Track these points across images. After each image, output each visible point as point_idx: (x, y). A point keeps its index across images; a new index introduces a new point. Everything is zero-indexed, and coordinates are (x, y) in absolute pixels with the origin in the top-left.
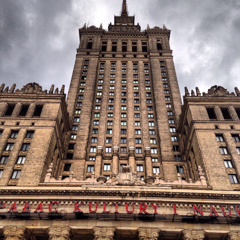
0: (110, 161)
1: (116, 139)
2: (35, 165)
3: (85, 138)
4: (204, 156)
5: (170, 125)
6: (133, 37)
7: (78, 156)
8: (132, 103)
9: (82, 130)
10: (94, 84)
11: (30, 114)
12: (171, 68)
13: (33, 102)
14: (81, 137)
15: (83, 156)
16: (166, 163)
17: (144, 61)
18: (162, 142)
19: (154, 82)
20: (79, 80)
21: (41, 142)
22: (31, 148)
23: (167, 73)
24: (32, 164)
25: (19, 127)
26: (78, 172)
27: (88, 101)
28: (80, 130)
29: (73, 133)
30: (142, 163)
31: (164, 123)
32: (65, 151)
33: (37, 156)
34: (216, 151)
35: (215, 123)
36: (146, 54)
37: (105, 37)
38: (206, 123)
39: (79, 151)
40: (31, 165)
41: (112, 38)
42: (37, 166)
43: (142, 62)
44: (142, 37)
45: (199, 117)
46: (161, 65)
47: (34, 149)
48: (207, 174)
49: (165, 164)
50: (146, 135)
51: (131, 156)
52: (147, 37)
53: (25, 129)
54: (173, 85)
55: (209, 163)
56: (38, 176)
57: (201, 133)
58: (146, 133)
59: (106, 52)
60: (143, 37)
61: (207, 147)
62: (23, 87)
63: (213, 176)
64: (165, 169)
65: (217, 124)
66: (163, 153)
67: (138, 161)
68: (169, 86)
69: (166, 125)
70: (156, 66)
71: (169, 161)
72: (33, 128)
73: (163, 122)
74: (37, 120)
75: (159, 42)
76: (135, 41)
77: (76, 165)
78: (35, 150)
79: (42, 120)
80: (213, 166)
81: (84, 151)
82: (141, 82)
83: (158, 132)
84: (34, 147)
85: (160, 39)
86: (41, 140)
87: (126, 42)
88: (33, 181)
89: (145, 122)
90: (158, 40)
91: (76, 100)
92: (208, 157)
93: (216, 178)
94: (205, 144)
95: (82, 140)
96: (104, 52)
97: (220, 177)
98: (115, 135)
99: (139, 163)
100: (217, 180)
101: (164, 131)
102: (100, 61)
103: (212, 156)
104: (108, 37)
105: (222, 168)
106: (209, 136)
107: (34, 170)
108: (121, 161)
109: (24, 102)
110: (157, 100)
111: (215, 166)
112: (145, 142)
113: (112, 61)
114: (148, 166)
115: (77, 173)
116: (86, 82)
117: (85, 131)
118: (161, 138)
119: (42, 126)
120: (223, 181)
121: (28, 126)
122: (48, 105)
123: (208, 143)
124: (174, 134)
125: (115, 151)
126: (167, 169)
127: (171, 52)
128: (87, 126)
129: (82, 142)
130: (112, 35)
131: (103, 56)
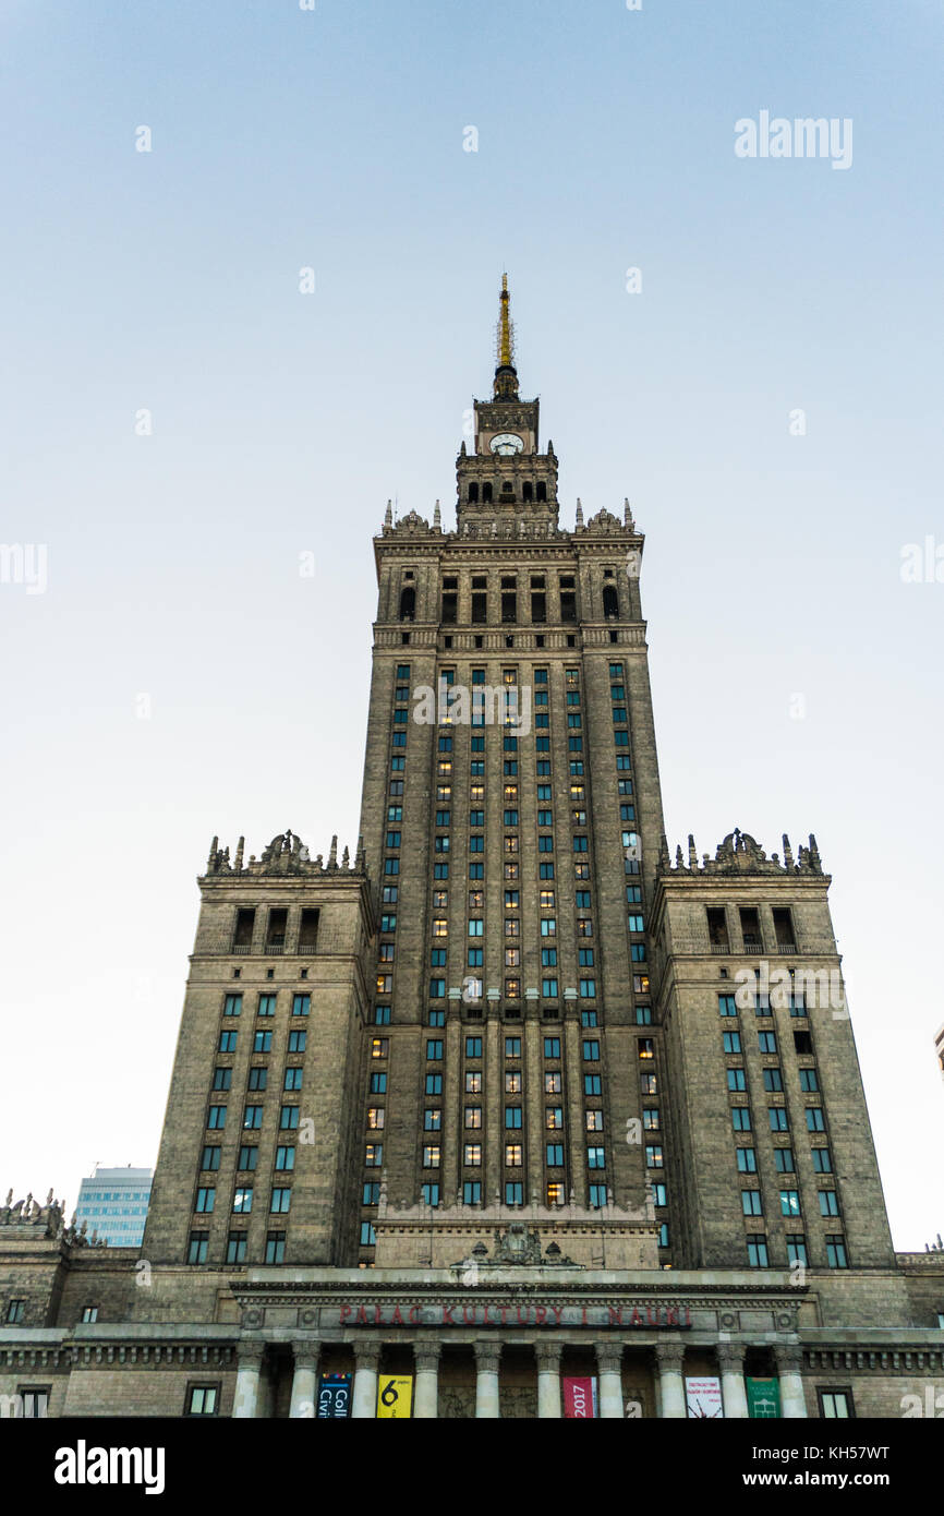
0: (482, 1029)
1: (494, 953)
2: (325, 1094)
3: (416, 958)
4: (689, 1060)
5: (631, 908)
6: (533, 559)
7: (403, 1016)
8: (533, 829)
9: (408, 932)
10: (429, 764)
11: (293, 941)
12: (641, 696)
13: (296, 901)
14: (407, 953)
15: (414, 1017)
16: (616, 1029)
17: (565, 661)
18: (607, 967)
19: (593, 750)
20: (386, 751)
21: (329, 1028)
22: (310, 1049)
23: (630, 714)
24: (318, 1091)
25: (274, 986)
26: (406, 1062)
27: (417, 827)
28: (403, 932)
29: (383, 939)
30: (555, 1034)
31: (613, 901)
32: (370, 1001)
33: (326, 1071)
34: (715, 1047)
35: (722, 960)
36: (571, 633)
37: (452, 560)
38: (702, 960)
39: (405, 1001)
40: (315, 1094)
41: (472, 563)
42: (329, 1097)
43: (560, 663)
44: (560, 556)
45: (688, 941)
46: (614, 680)
47: (316, 1049)
48: (689, 1110)
49: (613, 1033)
50: (569, 940)
51: (532, 1019)
52: (576, 557)
53: (289, 990)
54: (643, 761)
55: (696, 1080)
56: (336, 1125)
57: (688, 991)
58: (569, 935)
59: (456, 630)
60: (565, 559)
61: (697, 1034)
62: (265, 850)
63: (701, 1116)
64: (612, 1050)
65: (726, 964)
66: (609, 1000)
67: (549, 1029)
68: (633, 767)
69: (619, 906)
70: (598, 686)
71: (622, 1025)
72: (305, 986)
73: (612, 897)
74: (311, 960)
75: (612, 582)
76: (542, 573)
77: (399, 1042)
78: (318, 1053)
79: (323, 960)
80: (702, 1090)
81: (417, 1000)
82: (556, 749)
83: (599, 930)
84: (317, 1045)
85: (614, 567)
86: (329, 1022)
87: (514, 578)
88: (328, 1137)
89: (566, 898)
90: (608, 574)
91: (384, 825)
92: (696, 1064)
93: (706, 1120)
94: (693, 1024)
95: (410, 963)
96: (449, 630)
97: (713, 1119)
98: (491, 941)
99: (550, 1035)
100: (708, 1127)
101: (613, 928)
102: (441, 665)
103: (705, 1059)
104: (460, 560)
105: (722, 1095)
106: (704, 1001)
107: (325, 1109)
108: (506, 1028)
109: (274, 901)
110: (601, 820)
111: (706, 1088)
112: (566, 962)
113: (475, 662)
114: (570, 1049)
115: (405, 1066)
116: (406, 754)
117: (414, 935)
118: (607, 954)
119: (326, 981)
120: (718, 1128)
121: (294, 981)
122: (331, 911)
123: (700, 1023)
124: (639, 937)
125: (492, 1004)
126: (616, 1050)
127: (643, 625)
128: (418, 917)
129: (409, 972)
130: (472, 552)
131: (448, 642)
